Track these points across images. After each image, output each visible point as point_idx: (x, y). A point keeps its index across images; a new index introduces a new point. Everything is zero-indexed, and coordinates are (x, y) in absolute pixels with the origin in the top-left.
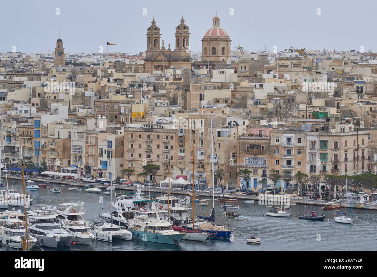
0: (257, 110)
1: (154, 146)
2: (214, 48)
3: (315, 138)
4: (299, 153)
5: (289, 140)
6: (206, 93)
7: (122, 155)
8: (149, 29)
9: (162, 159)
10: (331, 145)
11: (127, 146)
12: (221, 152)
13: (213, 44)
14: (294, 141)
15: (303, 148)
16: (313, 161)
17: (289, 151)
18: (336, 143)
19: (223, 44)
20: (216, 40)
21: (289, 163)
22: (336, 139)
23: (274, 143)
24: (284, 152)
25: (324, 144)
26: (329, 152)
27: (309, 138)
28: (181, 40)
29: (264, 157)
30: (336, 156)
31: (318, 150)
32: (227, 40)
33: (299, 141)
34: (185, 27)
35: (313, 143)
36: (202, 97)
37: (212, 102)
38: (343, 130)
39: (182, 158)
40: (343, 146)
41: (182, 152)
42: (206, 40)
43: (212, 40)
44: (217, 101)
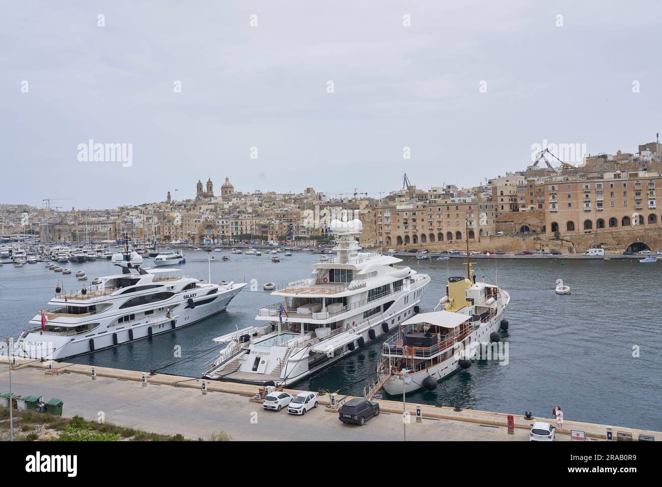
0: (221, 212)
1: (171, 228)
2: (226, 191)
3: (233, 221)
4: (227, 227)
5: (223, 222)
6: (202, 206)
7: (160, 234)
8: (198, 184)
9: (174, 234)
10: (239, 223)
11: (161, 229)
12: (196, 229)
13: (225, 189)
14: (225, 222)
15: (228, 225)
16: (232, 231)
17: (223, 227)
18: (241, 223)
19: (230, 189)
20: (227, 187)
21: (223, 232)
22: (241, 221)
23: (217, 224)
24: (221, 227)
25: (236, 223)
26: (239, 226)
27: (230, 221)
28: (209, 188)
29: (213, 230)
30: (242, 228)
31: (234, 226)
32: (232, 187)
33: (227, 222)
34: (211, 182)
35: (232, 223)
36: (200, 208)
37: (205, 210)
38: (245, 217)
39: (182, 232)
40: (245, 224)
41: (182, 230)
42: (223, 188)
43: (225, 188)
44: (207, 210)
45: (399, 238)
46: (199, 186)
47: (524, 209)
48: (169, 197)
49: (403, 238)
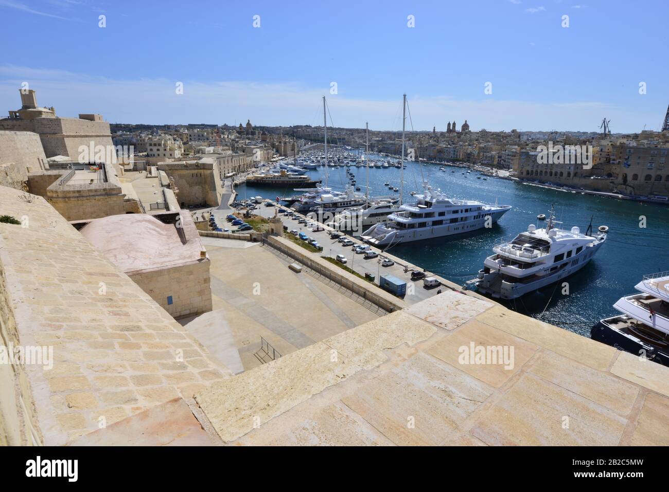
28: (454, 126)
34: (455, 123)
45: (528, 171)
46: (449, 124)
47: (613, 162)
48: (434, 130)
49: (530, 172)
